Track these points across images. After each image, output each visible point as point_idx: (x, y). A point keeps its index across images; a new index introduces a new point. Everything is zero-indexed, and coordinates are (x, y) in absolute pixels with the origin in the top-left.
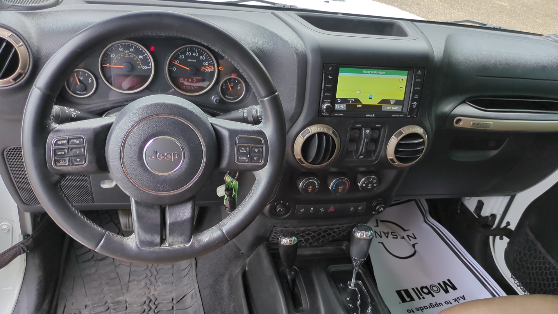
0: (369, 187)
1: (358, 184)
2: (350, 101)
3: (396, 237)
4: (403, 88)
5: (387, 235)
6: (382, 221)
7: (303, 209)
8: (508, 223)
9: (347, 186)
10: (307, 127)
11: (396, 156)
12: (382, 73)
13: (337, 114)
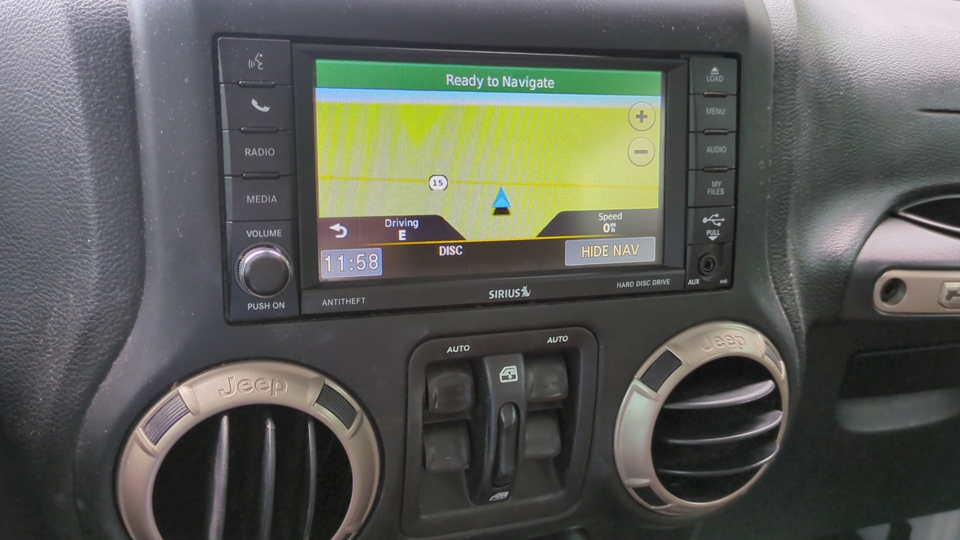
2: (397, 229)
4: (650, 153)
10: (173, 384)
11: (661, 471)
12: (543, 83)
13: (330, 302)
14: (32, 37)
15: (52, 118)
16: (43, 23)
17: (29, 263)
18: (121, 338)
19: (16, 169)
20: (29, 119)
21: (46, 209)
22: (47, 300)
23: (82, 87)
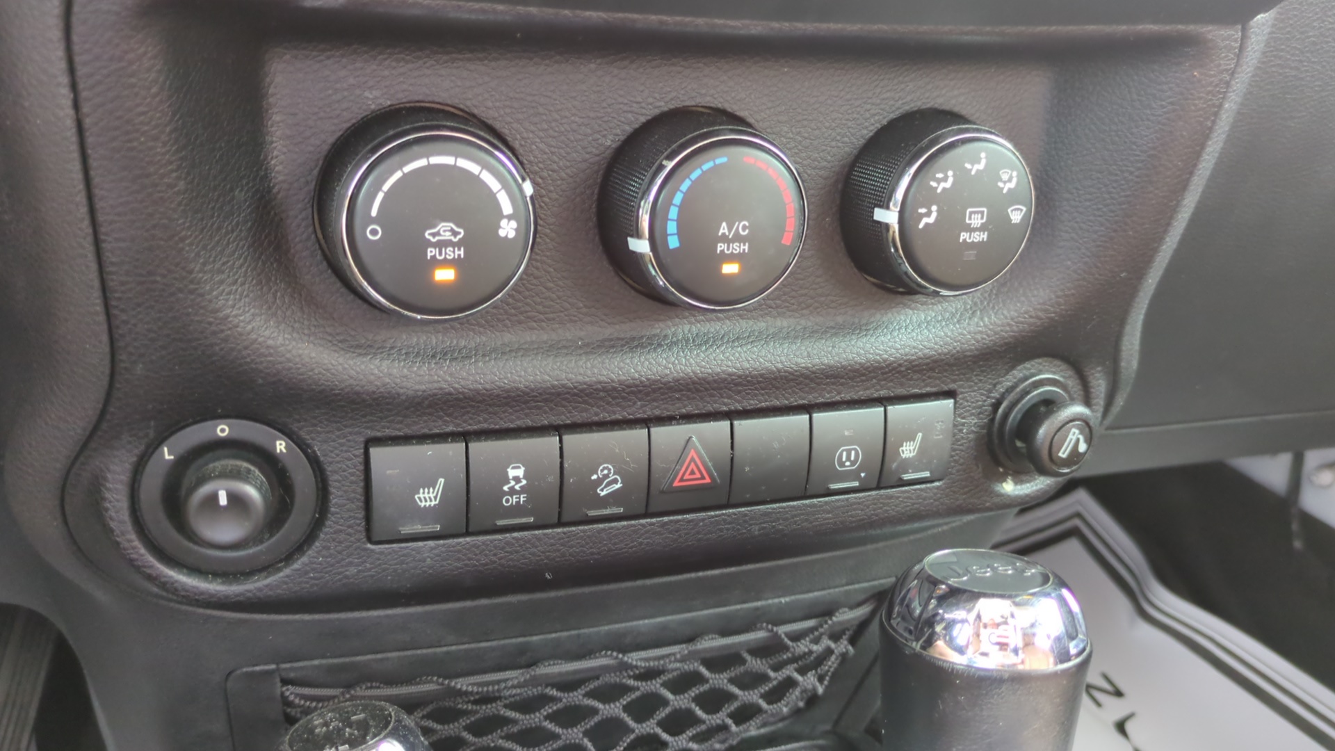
0: (970, 230)
1: (880, 215)
7: (433, 484)
9: (790, 224)
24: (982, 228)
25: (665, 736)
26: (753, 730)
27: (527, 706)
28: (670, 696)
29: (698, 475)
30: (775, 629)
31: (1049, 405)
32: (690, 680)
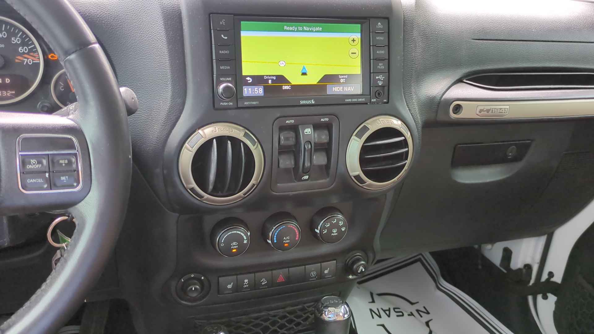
0: (333, 233)
1: (316, 230)
2: (268, 79)
3: (401, 314)
4: (357, 53)
5: (387, 312)
6: (380, 295)
7: (230, 284)
8: (551, 274)
9: (297, 236)
10: (196, 130)
11: (363, 169)
12: (317, 29)
13: (247, 103)
14: (147, 15)
15: (155, 42)
16: (152, 10)
17: (145, 92)
18: (179, 115)
19: (141, 60)
20: (146, 43)
21: (152, 73)
22: (152, 104)
23: (166, 31)
24: (336, 233)
25: (279, 330)
26: (300, 328)
27: (247, 323)
28: (280, 321)
29: (282, 279)
30: (304, 305)
31: (359, 260)
32: (284, 317)
